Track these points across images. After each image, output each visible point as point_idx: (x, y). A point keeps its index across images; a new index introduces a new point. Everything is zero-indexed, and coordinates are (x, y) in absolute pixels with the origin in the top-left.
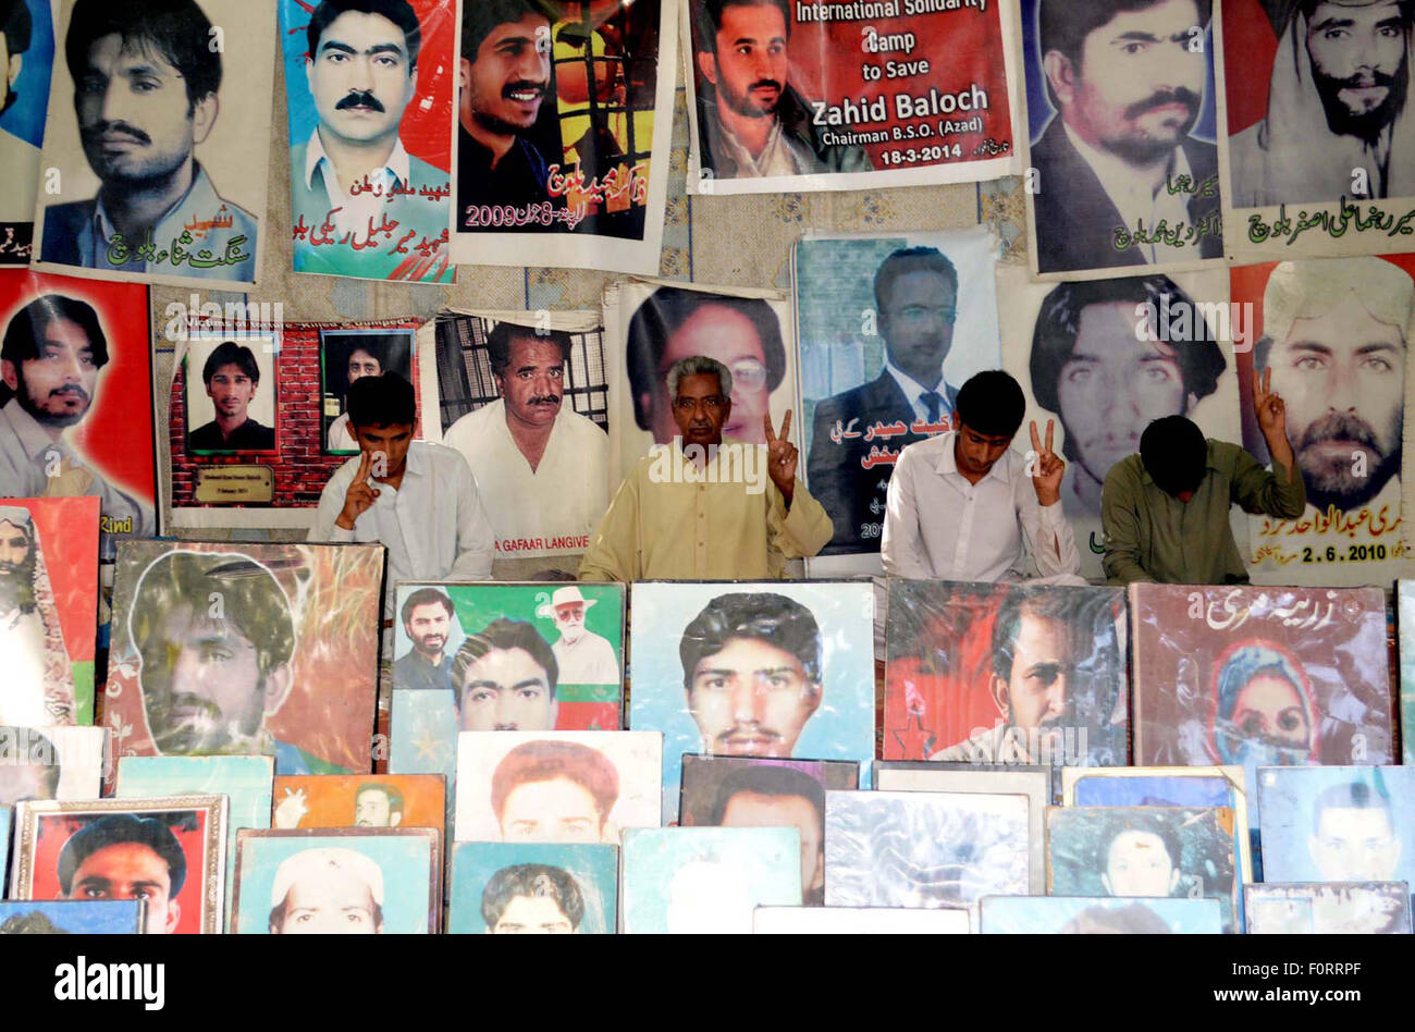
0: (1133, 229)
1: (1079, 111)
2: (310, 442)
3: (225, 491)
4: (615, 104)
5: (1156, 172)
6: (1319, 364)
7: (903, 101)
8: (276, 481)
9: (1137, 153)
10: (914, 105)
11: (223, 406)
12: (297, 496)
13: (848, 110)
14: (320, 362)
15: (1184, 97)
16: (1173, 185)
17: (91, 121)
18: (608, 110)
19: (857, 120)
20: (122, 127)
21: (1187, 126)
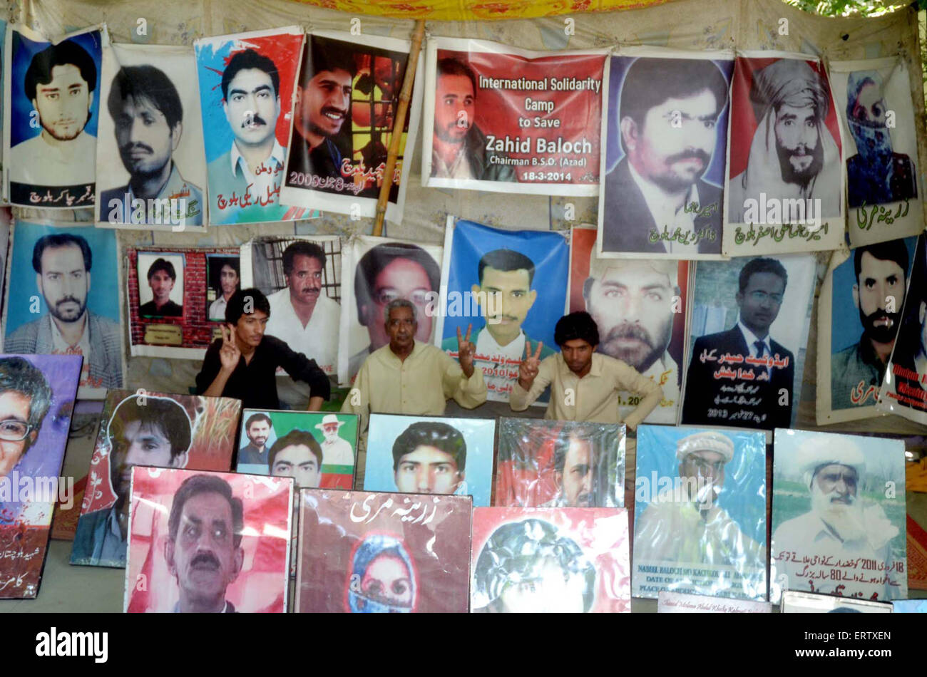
0: (661, 231)
1: (638, 156)
2: (200, 314)
3: (159, 338)
4: (385, 128)
5: (679, 199)
6: (619, 294)
7: (541, 143)
8: (184, 334)
9: (670, 185)
10: (547, 146)
11: (157, 292)
12: (195, 342)
13: (508, 143)
14: (206, 270)
15: (701, 155)
16: (688, 207)
17: (124, 143)
18: (380, 133)
19: (512, 150)
20: (140, 145)
21: (701, 172)
